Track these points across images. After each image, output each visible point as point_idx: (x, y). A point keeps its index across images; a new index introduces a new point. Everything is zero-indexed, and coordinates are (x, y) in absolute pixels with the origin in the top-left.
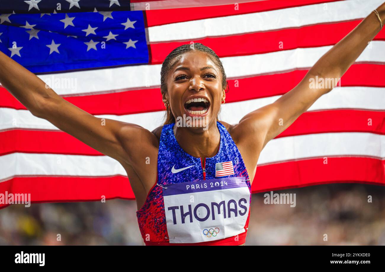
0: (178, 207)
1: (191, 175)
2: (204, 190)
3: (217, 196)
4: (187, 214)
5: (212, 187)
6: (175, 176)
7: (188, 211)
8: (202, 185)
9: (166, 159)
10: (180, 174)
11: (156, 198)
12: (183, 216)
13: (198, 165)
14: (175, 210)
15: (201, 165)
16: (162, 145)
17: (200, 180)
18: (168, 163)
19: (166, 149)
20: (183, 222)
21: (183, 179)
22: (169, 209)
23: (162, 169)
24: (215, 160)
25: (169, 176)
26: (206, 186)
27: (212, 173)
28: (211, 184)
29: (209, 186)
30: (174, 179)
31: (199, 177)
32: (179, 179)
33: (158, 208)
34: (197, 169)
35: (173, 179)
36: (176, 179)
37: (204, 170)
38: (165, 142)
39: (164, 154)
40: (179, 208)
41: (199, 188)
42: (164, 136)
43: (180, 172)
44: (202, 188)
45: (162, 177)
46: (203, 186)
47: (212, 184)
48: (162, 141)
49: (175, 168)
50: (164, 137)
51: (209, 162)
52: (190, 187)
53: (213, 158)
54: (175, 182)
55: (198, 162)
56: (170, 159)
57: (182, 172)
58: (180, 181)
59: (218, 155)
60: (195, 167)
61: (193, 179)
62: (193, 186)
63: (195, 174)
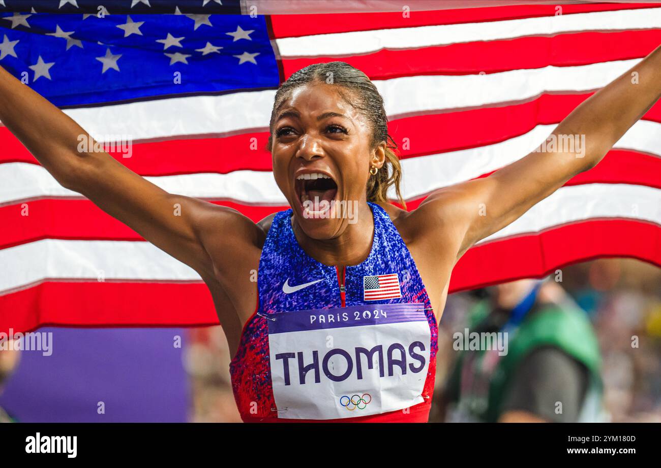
0: (294, 354)
1: (317, 296)
2: (342, 324)
3: (366, 337)
4: (309, 367)
5: (356, 319)
6: (289, 299)
7: (311, 362)
8: (338, 316)
9: (273, 268)
10: (297, 295)
11: (254, 338)
12: (303, 371)
13: (331, 278)
14: (289, 359)
15: (336, 279)
16: (268, 245)
17: (334, 306)
18: (278, 275)
19: (275, 251)
20: (302, 381)
21: (303, 305)
22: (278, 357)
23: (266, 285)
24: (362, 270)
25: (279, 299)
26: (346, 319)
27: (357, 293)
28: (355, 315)
29: (352, 317)
30: (287, 303)
31: (332, 300)
32: (296, 303)
33: (257, 355)
34: (329, 286)
35: (285, 305)
36: (290, 303)
37: (342, 288)
38: (276, 239)
39: (271, 260)
40: (296, 355)
41: (334, 321)
42: (275, 228)
43: (297, 292)
44: (339, 320)
45: (266, 301)
46: (341, 317)
47: (357, 314)
48: (270, 238)
49: (289, 284)
50: (274, 230)
51: (351, 275)
52: (318, 319)
53: (359, 266)
54: (288, 309)
55: (330, 273)
56: (281, 267)
57: (302, 290)
58: (298, 308)
59: (368, 262)
60: (324, 282)
61: (320, 304)
62: (322, 318)
63: (325, 295)
